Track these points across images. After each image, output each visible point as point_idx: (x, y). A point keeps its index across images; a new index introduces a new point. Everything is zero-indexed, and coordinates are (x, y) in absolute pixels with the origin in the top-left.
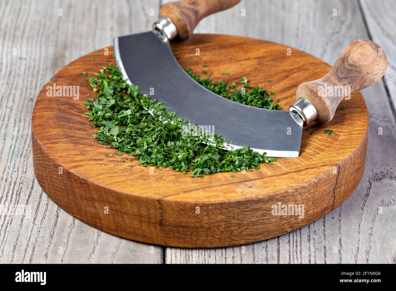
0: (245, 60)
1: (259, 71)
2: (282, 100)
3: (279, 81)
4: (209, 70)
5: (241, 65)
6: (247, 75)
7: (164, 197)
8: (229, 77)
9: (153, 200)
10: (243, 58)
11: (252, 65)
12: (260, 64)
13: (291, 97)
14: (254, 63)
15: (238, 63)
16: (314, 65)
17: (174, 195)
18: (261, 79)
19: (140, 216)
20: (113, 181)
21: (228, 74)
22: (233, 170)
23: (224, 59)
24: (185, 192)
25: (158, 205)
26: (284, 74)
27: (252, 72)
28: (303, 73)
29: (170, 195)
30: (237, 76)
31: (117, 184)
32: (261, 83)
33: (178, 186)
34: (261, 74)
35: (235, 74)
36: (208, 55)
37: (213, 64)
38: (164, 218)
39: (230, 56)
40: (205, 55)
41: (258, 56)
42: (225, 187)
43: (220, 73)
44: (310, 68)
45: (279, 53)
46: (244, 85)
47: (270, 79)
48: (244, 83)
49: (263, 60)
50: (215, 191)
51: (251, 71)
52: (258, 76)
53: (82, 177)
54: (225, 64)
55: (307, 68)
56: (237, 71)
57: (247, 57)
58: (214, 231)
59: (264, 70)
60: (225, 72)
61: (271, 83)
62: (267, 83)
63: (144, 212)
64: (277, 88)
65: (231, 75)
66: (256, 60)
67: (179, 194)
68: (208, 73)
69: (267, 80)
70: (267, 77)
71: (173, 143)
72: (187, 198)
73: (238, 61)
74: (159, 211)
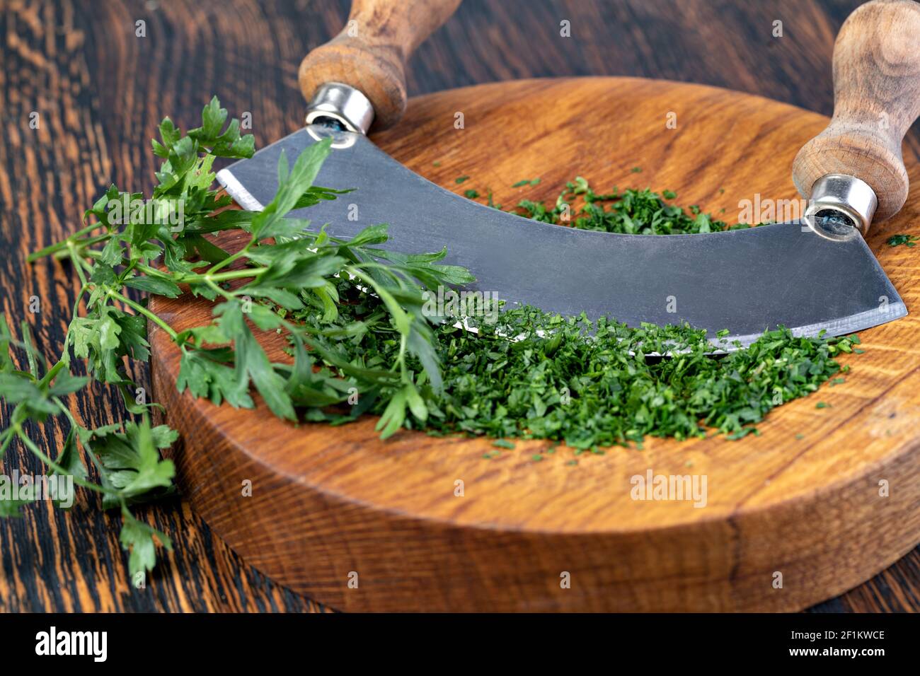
0: (540, 137)
1: (591, 153)
2: (703, 203)
3: (659, 164)
4: (478, 186)
5: (538, 151)
6: (573, 170)
7: (739, 505)
8: (534, 187)
9: (717, 524)
10: (532, 135)
11: (565, 146)
12: (580, 136)
13: (723, 192)
14: (568, 139)
15: (530, 150)
16: (710, 102)
17: (755, 492)
18: (612, 171)
19: (682, 574)
20: (587, 511)
21: (528, 183)
22: (802, 393)
23: (490, 150)
24: (771, 477)
25: (730, 531)
26: (657, 145)
27: (578, 161)
28: (702, 128)
29: (749, 496)
30: (551, 180)
31: (603, 514)
32: (619, 179)
33: (741, 470)
34: (604, 161)
35: (542, 178)
36: (449, 151)
37: (475, 170)
38: (742, 559)
39: (500, 140)
40: (443, 154)
41: (563, 120)
42: (840, 435)
43: (507, 186)
44: (706, 112)
45: (605, 98)
46: (585, 198)
47: (634, 165)
48: (582, 193)
49: (582, 127)
50: (831, 452)
51: (574, 159)
52: (601, 167)
53: (501, 526)
54: (501, 160)
55: (701, 115)
56: (544, 170)
57: (541, 130)
58: (850, 550)
59: (602, 149)
60: (518, 180)
61: (645, 173)
62: (633, 176)
63: (692, 560)
64: (668, 182)
65: (535, 181)
66: (566, 131)
67: (761, 487)
68: (480, 192)
69: (628, 168)
70: (622, 162)
71: (585, 380)
72: (790, 490)
73: (526, 145)
74: (732, 545)
